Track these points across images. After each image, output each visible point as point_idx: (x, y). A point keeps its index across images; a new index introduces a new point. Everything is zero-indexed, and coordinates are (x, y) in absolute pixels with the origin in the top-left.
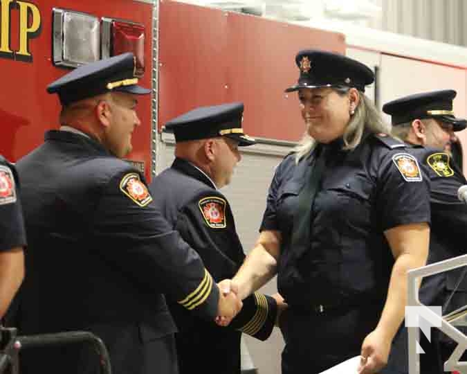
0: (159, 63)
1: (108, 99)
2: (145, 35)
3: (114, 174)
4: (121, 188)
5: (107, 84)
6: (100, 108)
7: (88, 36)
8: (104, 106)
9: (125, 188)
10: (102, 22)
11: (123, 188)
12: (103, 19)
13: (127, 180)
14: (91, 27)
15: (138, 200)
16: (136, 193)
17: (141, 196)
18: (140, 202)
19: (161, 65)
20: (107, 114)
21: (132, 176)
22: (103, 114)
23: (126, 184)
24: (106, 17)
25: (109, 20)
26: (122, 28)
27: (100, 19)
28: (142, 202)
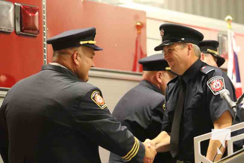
0: (47, 28)
1: (80, 50)
2: (39, 13)
3: (88, 90)
4: (91, 98)
5: (80, 42)
6: (75, 55)
7: (8, 13)
8: (77, 54)
9: (94, 98)
10: (15, 6)
11: (92, 98)
12: (16, 4)
13: (94, 94)
14: (10, 8)
15: (100, 105)
16: (99, 101)
17: (102, 103)
18: (101, 106)
19: (48, 29)
20: (78, 58)
21: (97, 93)
22: (76, 59)
23: (94, 96)
24: (17, 3)
25: (19, 5)
26: (26, 9)
27: (14, 4)
28: (102, 107)
